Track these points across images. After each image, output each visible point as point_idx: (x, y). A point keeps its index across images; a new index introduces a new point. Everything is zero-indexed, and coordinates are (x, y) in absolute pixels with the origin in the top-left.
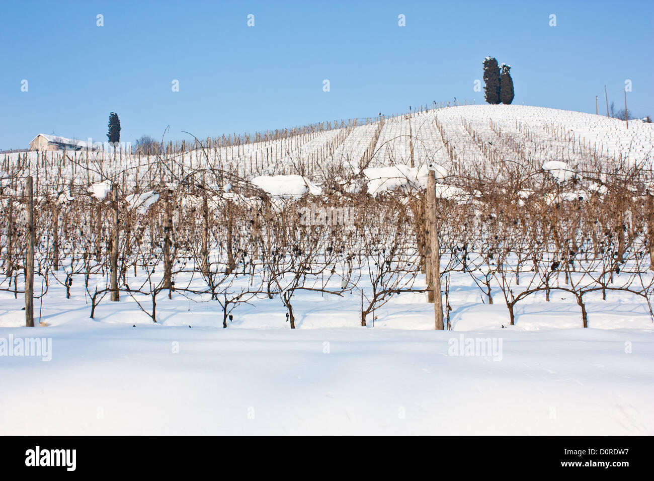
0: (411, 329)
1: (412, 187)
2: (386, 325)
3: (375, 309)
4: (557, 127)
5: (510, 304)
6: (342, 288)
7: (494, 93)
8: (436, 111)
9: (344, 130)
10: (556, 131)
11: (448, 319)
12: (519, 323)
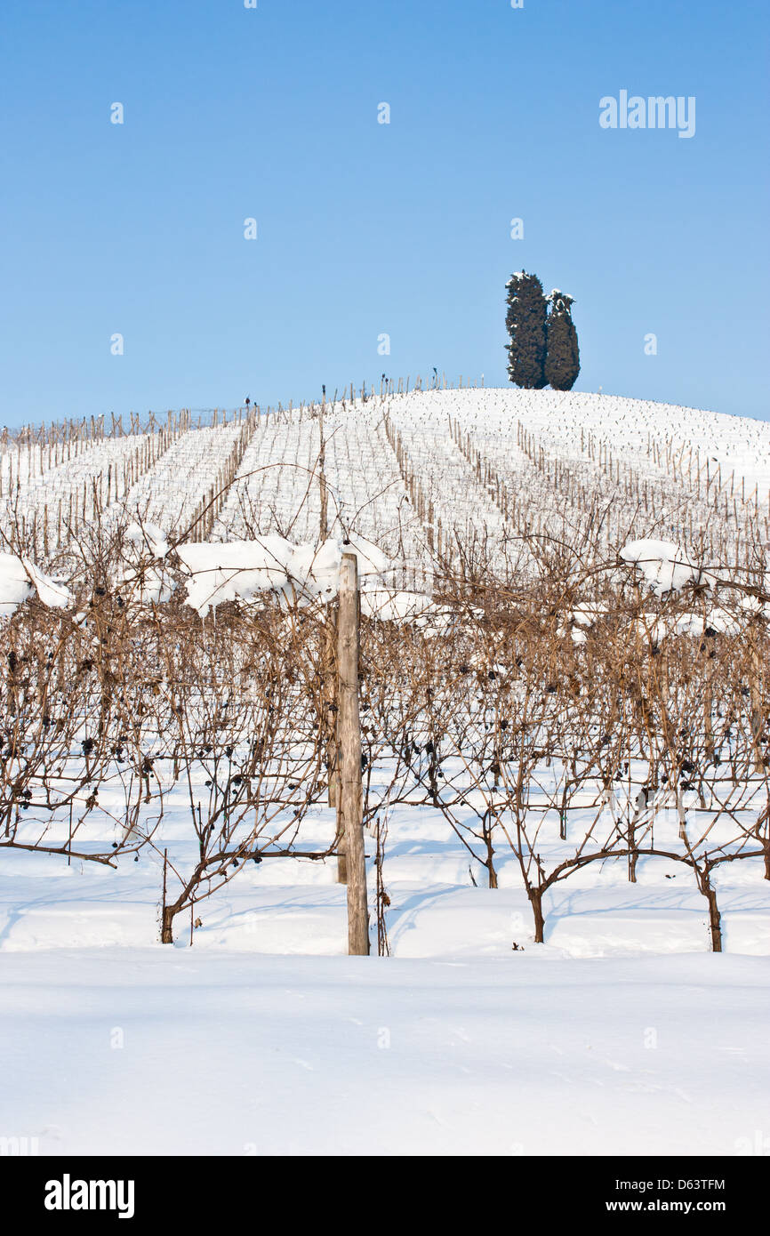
0: (286, 953)
1: (298, 595)
2: (223, 941)
3: (197, 900)
4: (681, 451)
5: (533, 889)
6: (115, 845)
7: (530, 362)
8: (388, 399)
9: (156, 438)
10: (677, 460)
11: (381, 926)
12: (554, 938)
